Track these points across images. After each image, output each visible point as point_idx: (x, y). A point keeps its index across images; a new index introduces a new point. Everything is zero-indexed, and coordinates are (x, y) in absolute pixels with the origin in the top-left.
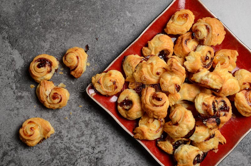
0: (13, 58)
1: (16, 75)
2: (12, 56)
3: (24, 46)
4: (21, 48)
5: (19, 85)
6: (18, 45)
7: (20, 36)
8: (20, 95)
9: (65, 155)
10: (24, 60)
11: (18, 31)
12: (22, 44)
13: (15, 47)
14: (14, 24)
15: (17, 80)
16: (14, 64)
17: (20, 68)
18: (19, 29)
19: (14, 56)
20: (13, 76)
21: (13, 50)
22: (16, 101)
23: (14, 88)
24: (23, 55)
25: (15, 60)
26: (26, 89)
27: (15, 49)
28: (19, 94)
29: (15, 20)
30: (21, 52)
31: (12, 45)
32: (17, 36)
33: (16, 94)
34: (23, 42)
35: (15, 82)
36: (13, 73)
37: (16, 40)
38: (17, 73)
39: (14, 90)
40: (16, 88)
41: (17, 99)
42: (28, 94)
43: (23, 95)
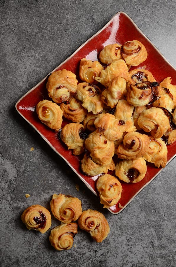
0: (6, 169)
1: (10, 186)
2: (4, 166)
3: (15, 155)
4: (12, 157)
5: (14, 196)
6: (8, 155)
7: (10, 145)
8: (16, 206)
9: (68, 262)
10: (16, 169)
11: (7, 140)
12: (13, 154)
13: (5, 157)
14: (2, 133)
15: (11, 191)
16: (6, 174)
17: (13, 178)
18: (8, 138)
19: (6, 167)
20: (7, 187)
21: (4, 160)
22: (12, 212)
23: (10, 199)
24: (14, 164)
25: (8, 170)
26: (22, 199)
27: (6, 159)
28: (14, 206)
29: (3, 129)
30: (12, 162)
31: (3, 156)
32: (6, 146)
33: (12, 206)
34: (14, 151)
35: (9, 193)
36: (7, 184)
37: (7, 150)
38: (11, 183)
39: (9, 201)
40: (12, 200)
41: (14, 210)
42: (24, 204)
43: (19, 206)
